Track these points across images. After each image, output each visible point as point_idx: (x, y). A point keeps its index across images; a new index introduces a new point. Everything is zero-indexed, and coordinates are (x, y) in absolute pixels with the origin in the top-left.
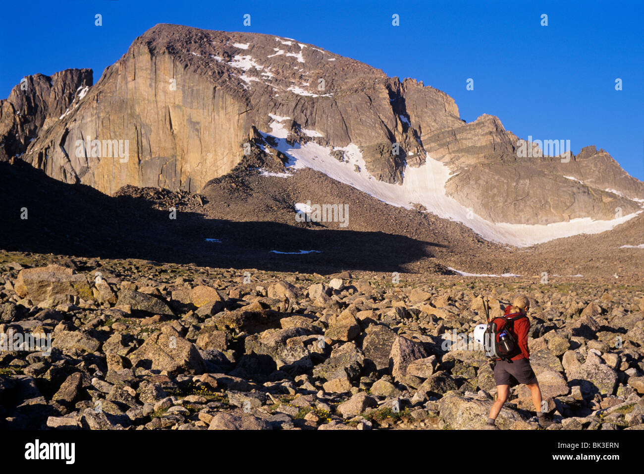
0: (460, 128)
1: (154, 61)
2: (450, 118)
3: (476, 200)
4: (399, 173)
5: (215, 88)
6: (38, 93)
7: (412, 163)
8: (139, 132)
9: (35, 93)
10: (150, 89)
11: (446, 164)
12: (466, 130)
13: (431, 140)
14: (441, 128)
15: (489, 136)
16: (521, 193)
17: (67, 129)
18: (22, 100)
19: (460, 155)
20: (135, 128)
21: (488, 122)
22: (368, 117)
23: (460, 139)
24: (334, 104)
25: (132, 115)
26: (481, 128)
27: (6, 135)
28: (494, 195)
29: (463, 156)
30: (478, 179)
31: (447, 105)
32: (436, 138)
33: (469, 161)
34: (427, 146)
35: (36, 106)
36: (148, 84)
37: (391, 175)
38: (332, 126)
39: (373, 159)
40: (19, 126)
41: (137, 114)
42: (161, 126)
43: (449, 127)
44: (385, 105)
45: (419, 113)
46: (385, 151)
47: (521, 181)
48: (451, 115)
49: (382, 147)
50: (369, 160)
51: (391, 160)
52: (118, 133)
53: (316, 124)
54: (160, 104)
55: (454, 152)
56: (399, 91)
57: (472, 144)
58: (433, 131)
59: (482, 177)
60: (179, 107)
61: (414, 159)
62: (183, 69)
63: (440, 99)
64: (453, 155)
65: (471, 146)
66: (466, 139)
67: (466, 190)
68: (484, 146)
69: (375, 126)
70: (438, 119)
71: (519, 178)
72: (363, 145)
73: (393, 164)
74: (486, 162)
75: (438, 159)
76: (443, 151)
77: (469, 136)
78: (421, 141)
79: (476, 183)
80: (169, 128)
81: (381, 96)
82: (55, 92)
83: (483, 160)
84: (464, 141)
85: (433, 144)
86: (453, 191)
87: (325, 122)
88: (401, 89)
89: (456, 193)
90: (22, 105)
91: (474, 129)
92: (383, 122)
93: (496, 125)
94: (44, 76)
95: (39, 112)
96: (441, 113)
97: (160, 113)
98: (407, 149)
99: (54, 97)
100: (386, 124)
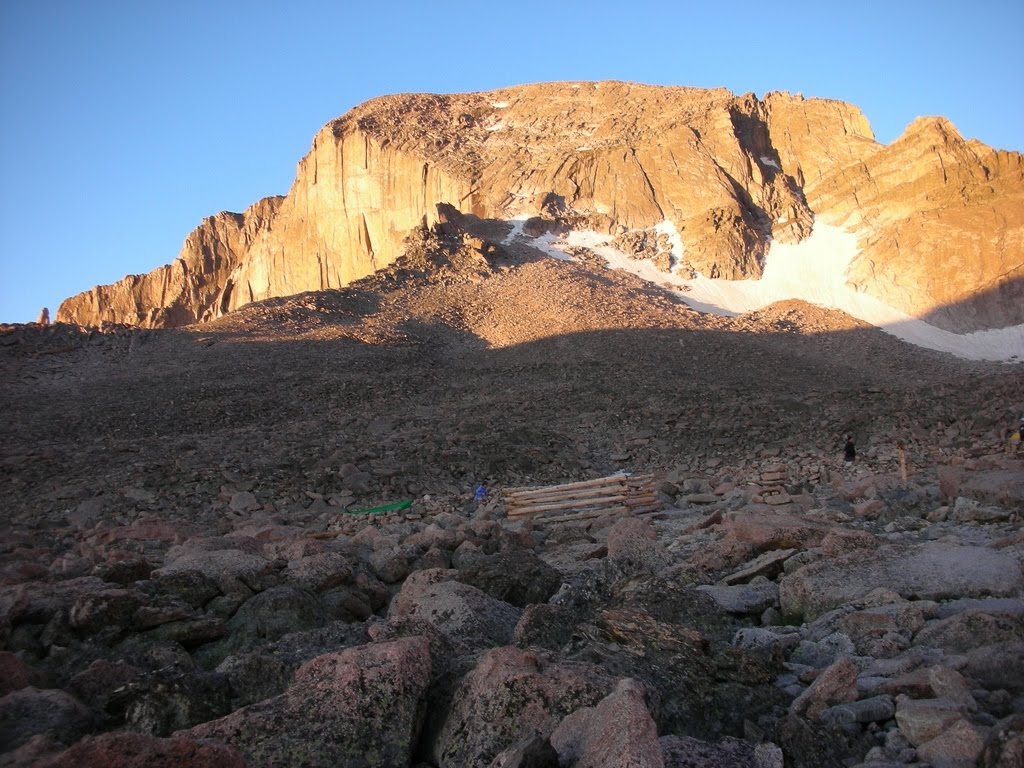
0: (875, 157)
1: (340, 147)
2: (855, 143)
3: (916, 286)
4: (754, 258)
5: (426, 167)
6: (223, 239)
7: (783, 236)
8: (324, 266)
9: (217, 241)
10: (336, 193)
11: (852, 230)
12: (886, 157)
13: (821, 190)
14: (839, 165)
15: (931, 155)
16: (1012, 256)
17: (230, 281)
18: (198, 252)
19: (880, 206)
20: (317, 260)
21: (927, 130)
22: (694, 165)
23: (877, 177)
24: (630, 154)
25: (314, 241)
26: (914, 146)
27: (171, 306)
28: (955, 270)
29: (885, 207)
30: (915, 243)
31: (847, 122)
32: (831, 184)
33: (896, 213)
34: (815, 202)
35: (219, 259)
36: (333, 183)
37: (737, 263)
38: (624, 193)
39: (701, 237)
40: (192, 292)
41: (321, 236)
42: (354, 251)
43: (853, 159)
44: (726, 139)
45: (797, 146)
46: (725, 219)
47: (1010, 233)
48: (858, 138)
49: (719, 213)
50: (694, 240)
51: (736, 234)
52: (295, 274)
53: (595, 194)
54: (350, 214)
55: (868, 203)
56: (755, 115)
57: (901, 181)
58: (825, 174)
59: (923, 238)
60: (377, 212)
61: (788, 228)
62: (379, 148)
63: (833, 114)
64: (866, 209)
65: (900, 185)
66: (887, 174)
67: (892, 269)
68: (923, 178)
69: (707, 180)
70: (832, 150)
71: (1005, 227)
72: (684, 218)
73: (741, 241)
74: (931, 206)
75: (837, 224)
76: (846, 205)
77: (894, 166)
78: (803, 196)
79: (913, 250)
80: (365, 248)
81: (717, 126)
82: (246, 234)
83: (923, 205)
84: (885, 179)
85: (826, 197)
86: (865, 275)
87: (612, 186)
88: (761, 111)
89: (871, 278)
90: (197, 259)
91: (902, 151)
92: (722, 169)
93: (944, 133)
94: (230, 214)
95: (222, 267)
96: (837, 138)
97: (352, 228)
98: (774, 213)
99: (244, 242)
100: (728, 172)
